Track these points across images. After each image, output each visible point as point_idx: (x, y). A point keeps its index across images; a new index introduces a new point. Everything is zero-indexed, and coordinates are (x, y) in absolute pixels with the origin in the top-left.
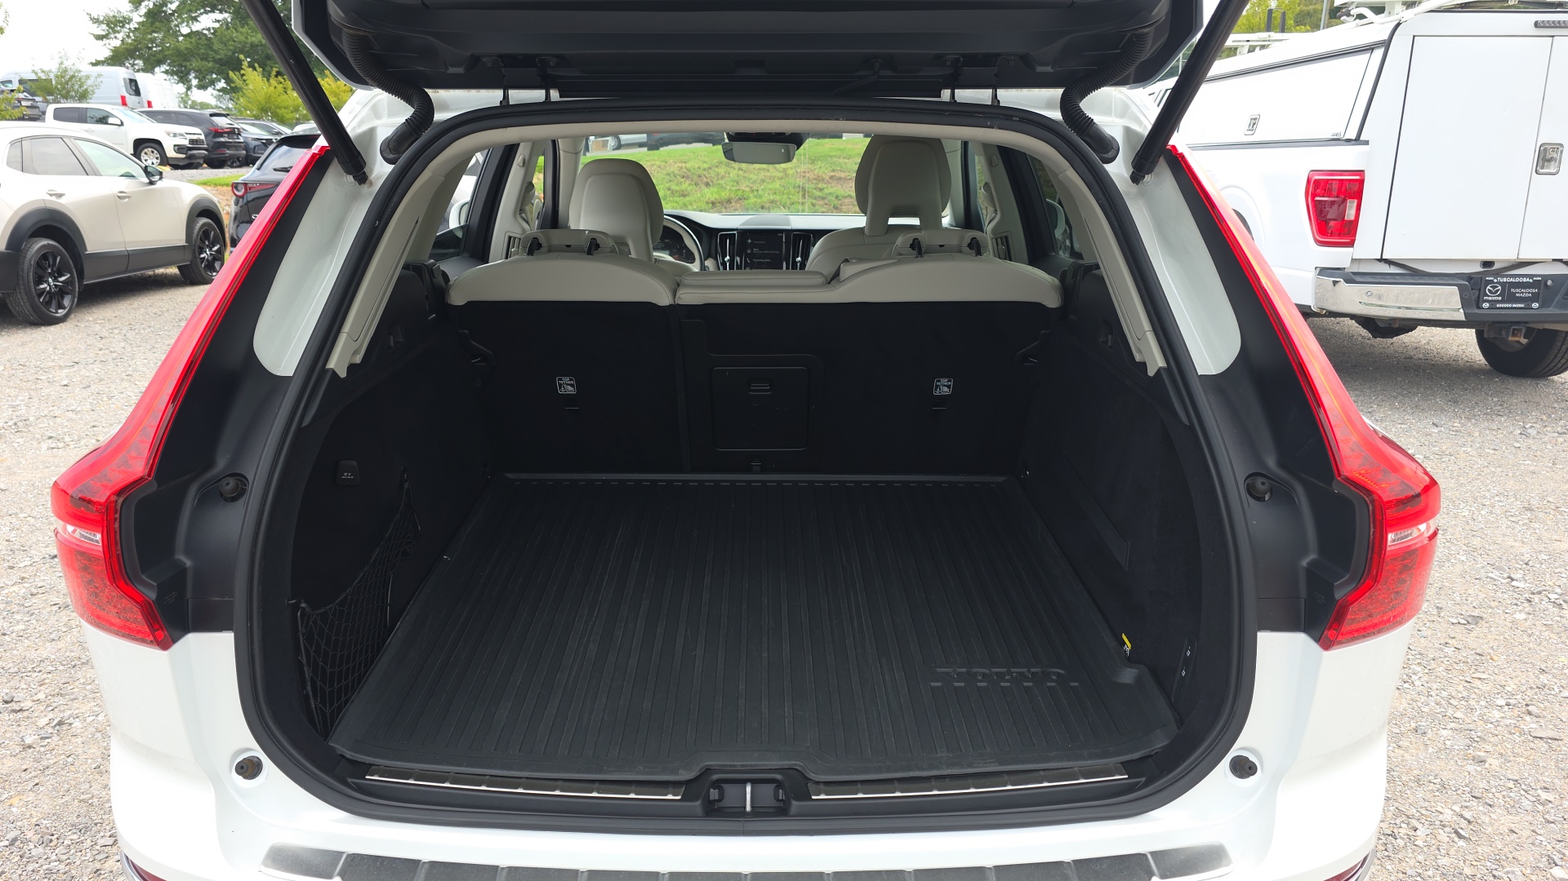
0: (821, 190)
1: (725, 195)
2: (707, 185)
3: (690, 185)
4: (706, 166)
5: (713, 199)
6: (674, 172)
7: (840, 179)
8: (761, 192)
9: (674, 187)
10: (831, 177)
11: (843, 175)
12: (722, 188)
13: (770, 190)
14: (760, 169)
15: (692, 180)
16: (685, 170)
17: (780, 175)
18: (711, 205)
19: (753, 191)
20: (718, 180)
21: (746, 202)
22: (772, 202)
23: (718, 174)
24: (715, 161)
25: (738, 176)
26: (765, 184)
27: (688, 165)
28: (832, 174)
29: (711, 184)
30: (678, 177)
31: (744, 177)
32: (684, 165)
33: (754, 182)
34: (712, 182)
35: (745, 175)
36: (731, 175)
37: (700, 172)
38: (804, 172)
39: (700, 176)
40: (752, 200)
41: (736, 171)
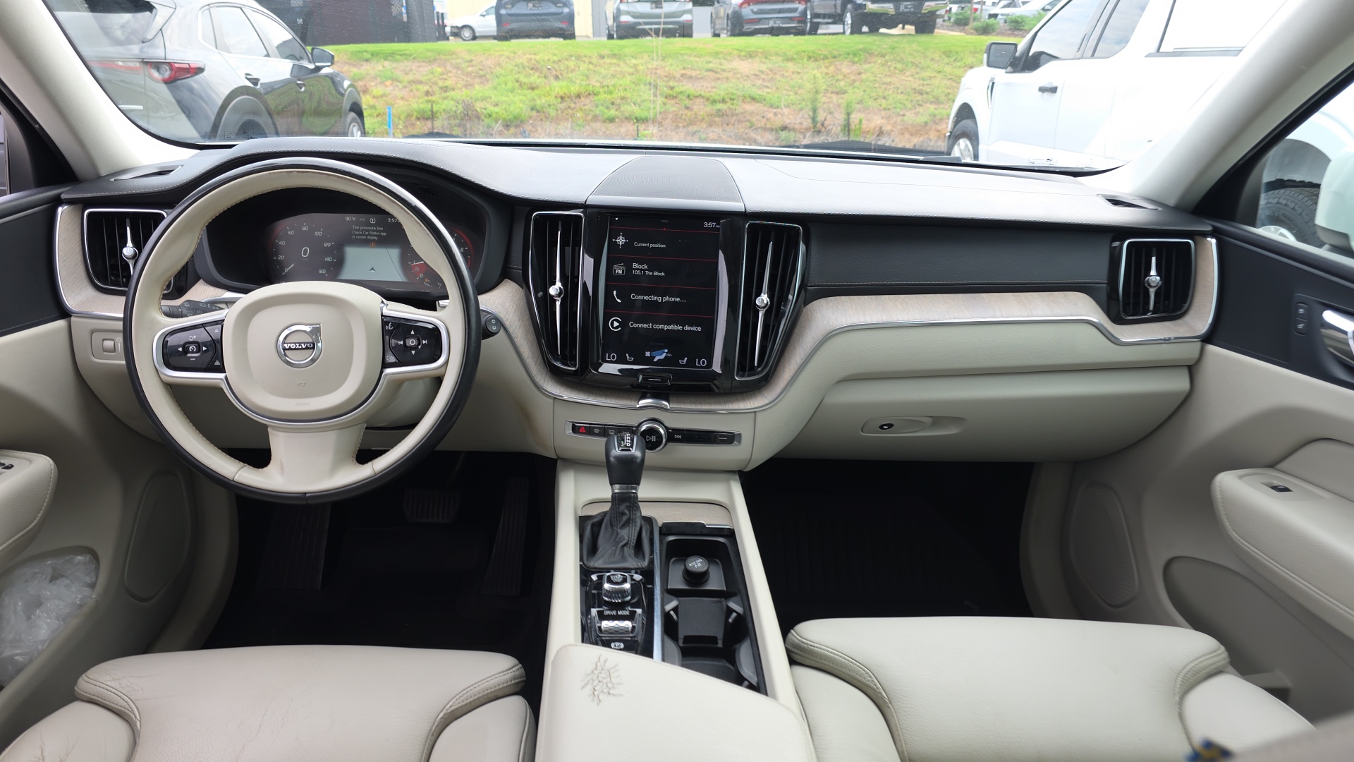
0: (672, 88)
1: (574, 89)
2: (557, 78)
3: (539, 77)
4: (556, 58)
5: (562, 93)
6: (522, 64)
7: (691, 77)
8: (611, 88)
9: (523, 79)
10: (683, 75)
11: (694, 74)
12: (572, 81)
13: (621, 85)
14: (611, 64)
15: (541, 73)
16: (534, 62)
17: (631, 70)
18: (559, 100)
19: (603, 87)
20: (567, 73)
21: (596, 98)
22: (623, 98)
23: (567, 68)
24: (566, 54)
25: (588, 70)
26: (615, 79)
27: (538, 57)
28: (683, 72)
29: (560, 77)
30: (527, 68)
31: (594, 71)
32: (533, 57)
33: (604, 77)
34: (562, 75)
35: (596, 69)
36: (581, 69)
37: (550, 64)
38: (656, 69)
40: (602, 96)
41: (586, 65)
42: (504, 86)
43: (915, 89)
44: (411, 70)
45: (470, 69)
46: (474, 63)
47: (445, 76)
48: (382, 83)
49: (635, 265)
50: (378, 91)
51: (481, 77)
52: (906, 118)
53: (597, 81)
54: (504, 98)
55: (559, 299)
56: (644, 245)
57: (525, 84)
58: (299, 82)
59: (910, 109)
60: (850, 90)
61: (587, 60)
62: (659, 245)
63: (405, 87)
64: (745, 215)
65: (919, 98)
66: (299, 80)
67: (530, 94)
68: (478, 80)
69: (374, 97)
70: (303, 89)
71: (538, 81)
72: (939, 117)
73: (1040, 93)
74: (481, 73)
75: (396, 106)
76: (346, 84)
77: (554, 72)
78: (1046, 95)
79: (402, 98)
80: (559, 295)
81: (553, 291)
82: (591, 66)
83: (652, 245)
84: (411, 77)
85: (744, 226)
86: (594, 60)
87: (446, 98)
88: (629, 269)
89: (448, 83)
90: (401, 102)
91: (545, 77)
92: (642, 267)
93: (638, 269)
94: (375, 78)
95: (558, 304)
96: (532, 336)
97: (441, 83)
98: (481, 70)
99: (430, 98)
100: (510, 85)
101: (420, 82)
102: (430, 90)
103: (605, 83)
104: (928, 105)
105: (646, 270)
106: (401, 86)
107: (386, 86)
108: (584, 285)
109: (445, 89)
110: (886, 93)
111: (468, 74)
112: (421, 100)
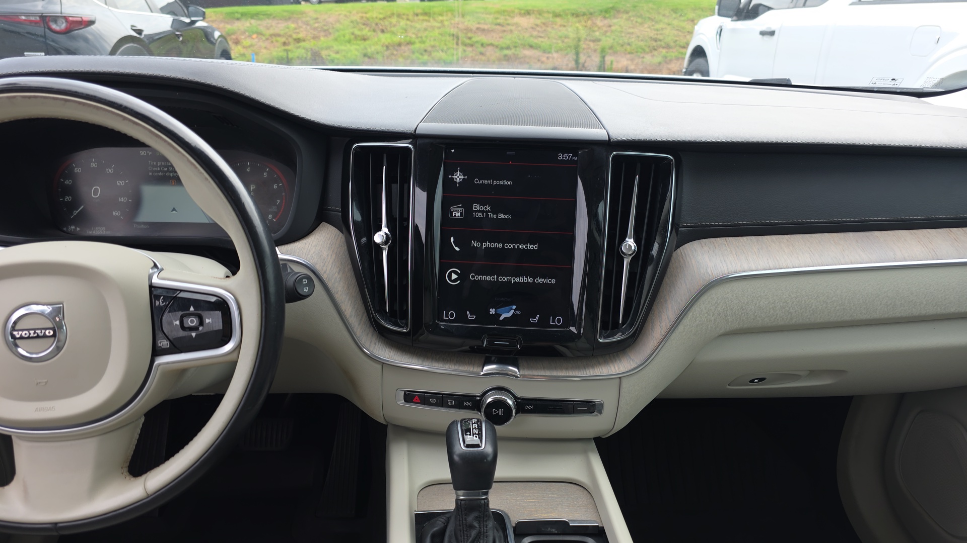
0: (470, 38)
1: (397, 39)
2: (383, 31)
3: (369, 31)
4: (381, 16)
6: (356, 20)
7: (484, 30)
8: (424, 39)
9: (357, 32)
10: (478, 29)
11: (486, 27)
12: (394, 34)
13: (431, 37)
14: (423, 20)
15: (371, 27)
16: (365, 19)
17: (439, 25)
18: (385, 48)
19: (418, 38)
20: (391, 27)
22: (433, 46)
23: (391, 23)
24: (389, 13)
25: (406, 25)
26: (427, 32)
27: (368, 16)
28: (478, 26)
29: (385, 31)
30: (360, 24)
31: (411, 26)
32: (364, 15)
33: (419, 30)
34: (386, 29)
35: (412, 24)
36: (401, 24)
37: (377, 21)
38: (458, 24)
39: (377, 24)
41: (404, 21)
42: (342, 38)
43: (651, 38)
44: (271, 26)
45: (316, 25)
46: (319, 20)
47: (297, 31)
48: (250, 36)
49: (476, 207)
50: (247, 42)
51: (325, 31)
52: (644, 60)
53: (413, 33)
54: (343, 48)
55: (386, 247)
56: (486, 182)
57: (358, 36)
58: (177, 33)
59: (648, 53)
60: (603, 38)
61: (405, 17)
62: (505, 182)
63: (267, 39)
64: (610, 144)
65: (655, 44)
66: (178, 31)
67: (363, 44)
68: (322, 34)
69: (244, 47)
70: (181, 39)
71: (369, 34)
72: (669, 58)
73: (761, 36)
74: (325, 28)
75: (261, 54)
76: (217, 34)
77: (381, 27)
78: (766, 38)
79: (266, 48)
80: (386, 243)
81: (378, 238)
82: (408, 22)
83: (495, 183)
84: (271, 31)
85: (608, 158)
86: (411, 17)
87: (299, 47)
88: (468, 211)
89: (301, 36)
90: (264, 51)
91: (374, 31)
92: (483, 208)
93: (479, 211)
94: (244, 33)
95: (385, 254)
96: (355, 290)
97: (295, 36)
98: (324, 25)
99: (286, 47)
100: (347, 37)
101: (279, 35)
102: (287, 42)
103: (419, 35)
104: (661, 50)
105: (489, 211)
106: (264, 38)
107: (253, 39)
108: (416, 228)
109: (298, 40)
110: (630, 41)
111: (315, 29)
112: (280, 49)
